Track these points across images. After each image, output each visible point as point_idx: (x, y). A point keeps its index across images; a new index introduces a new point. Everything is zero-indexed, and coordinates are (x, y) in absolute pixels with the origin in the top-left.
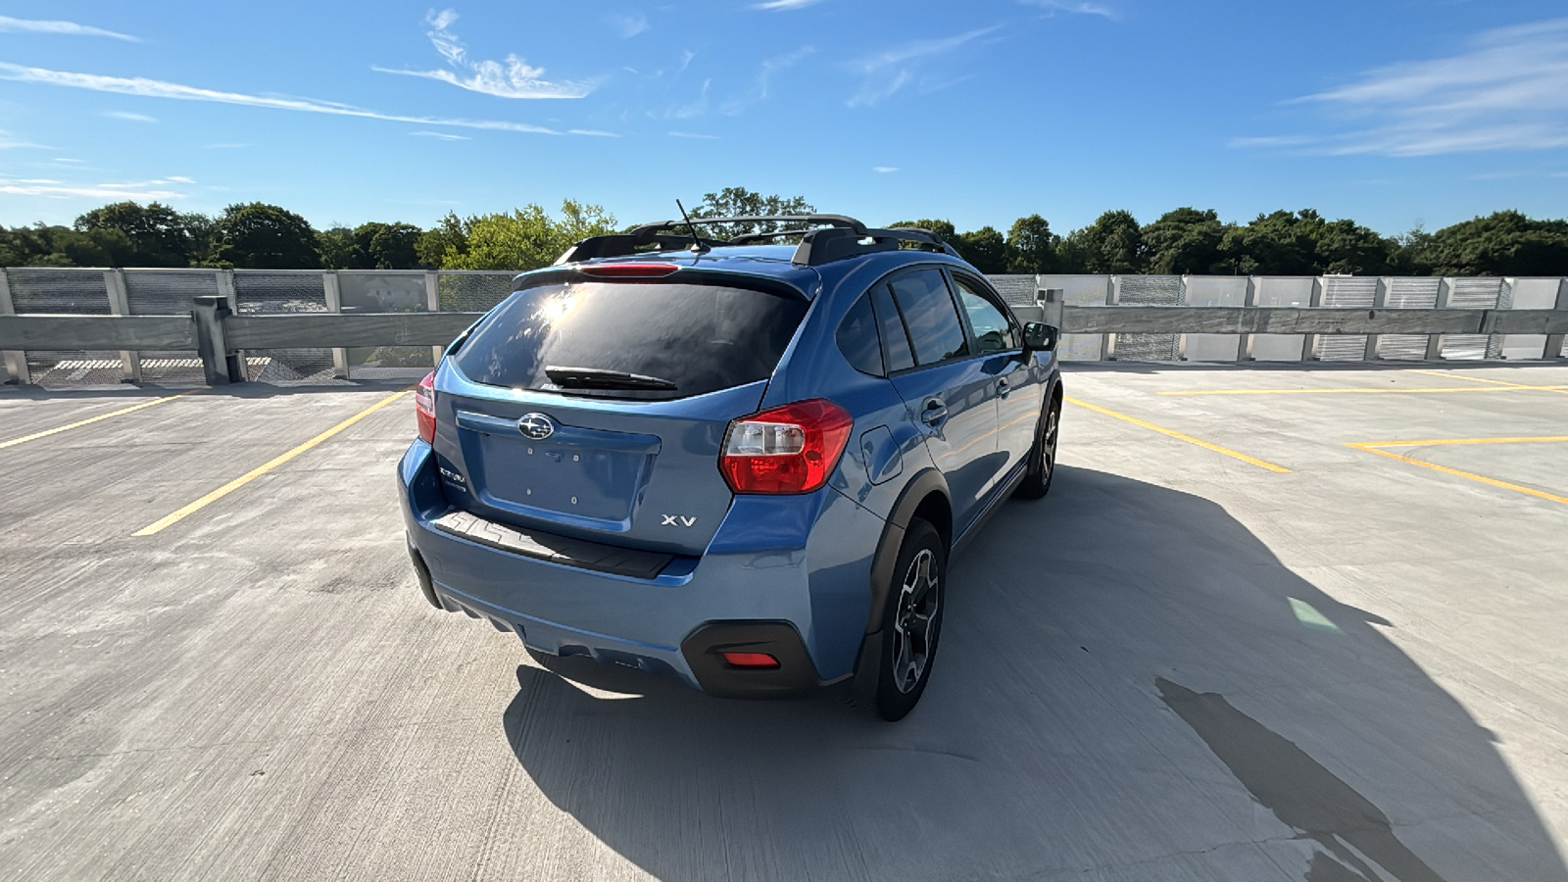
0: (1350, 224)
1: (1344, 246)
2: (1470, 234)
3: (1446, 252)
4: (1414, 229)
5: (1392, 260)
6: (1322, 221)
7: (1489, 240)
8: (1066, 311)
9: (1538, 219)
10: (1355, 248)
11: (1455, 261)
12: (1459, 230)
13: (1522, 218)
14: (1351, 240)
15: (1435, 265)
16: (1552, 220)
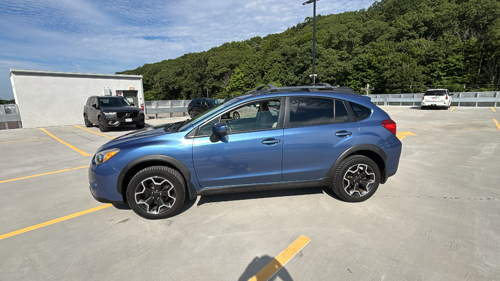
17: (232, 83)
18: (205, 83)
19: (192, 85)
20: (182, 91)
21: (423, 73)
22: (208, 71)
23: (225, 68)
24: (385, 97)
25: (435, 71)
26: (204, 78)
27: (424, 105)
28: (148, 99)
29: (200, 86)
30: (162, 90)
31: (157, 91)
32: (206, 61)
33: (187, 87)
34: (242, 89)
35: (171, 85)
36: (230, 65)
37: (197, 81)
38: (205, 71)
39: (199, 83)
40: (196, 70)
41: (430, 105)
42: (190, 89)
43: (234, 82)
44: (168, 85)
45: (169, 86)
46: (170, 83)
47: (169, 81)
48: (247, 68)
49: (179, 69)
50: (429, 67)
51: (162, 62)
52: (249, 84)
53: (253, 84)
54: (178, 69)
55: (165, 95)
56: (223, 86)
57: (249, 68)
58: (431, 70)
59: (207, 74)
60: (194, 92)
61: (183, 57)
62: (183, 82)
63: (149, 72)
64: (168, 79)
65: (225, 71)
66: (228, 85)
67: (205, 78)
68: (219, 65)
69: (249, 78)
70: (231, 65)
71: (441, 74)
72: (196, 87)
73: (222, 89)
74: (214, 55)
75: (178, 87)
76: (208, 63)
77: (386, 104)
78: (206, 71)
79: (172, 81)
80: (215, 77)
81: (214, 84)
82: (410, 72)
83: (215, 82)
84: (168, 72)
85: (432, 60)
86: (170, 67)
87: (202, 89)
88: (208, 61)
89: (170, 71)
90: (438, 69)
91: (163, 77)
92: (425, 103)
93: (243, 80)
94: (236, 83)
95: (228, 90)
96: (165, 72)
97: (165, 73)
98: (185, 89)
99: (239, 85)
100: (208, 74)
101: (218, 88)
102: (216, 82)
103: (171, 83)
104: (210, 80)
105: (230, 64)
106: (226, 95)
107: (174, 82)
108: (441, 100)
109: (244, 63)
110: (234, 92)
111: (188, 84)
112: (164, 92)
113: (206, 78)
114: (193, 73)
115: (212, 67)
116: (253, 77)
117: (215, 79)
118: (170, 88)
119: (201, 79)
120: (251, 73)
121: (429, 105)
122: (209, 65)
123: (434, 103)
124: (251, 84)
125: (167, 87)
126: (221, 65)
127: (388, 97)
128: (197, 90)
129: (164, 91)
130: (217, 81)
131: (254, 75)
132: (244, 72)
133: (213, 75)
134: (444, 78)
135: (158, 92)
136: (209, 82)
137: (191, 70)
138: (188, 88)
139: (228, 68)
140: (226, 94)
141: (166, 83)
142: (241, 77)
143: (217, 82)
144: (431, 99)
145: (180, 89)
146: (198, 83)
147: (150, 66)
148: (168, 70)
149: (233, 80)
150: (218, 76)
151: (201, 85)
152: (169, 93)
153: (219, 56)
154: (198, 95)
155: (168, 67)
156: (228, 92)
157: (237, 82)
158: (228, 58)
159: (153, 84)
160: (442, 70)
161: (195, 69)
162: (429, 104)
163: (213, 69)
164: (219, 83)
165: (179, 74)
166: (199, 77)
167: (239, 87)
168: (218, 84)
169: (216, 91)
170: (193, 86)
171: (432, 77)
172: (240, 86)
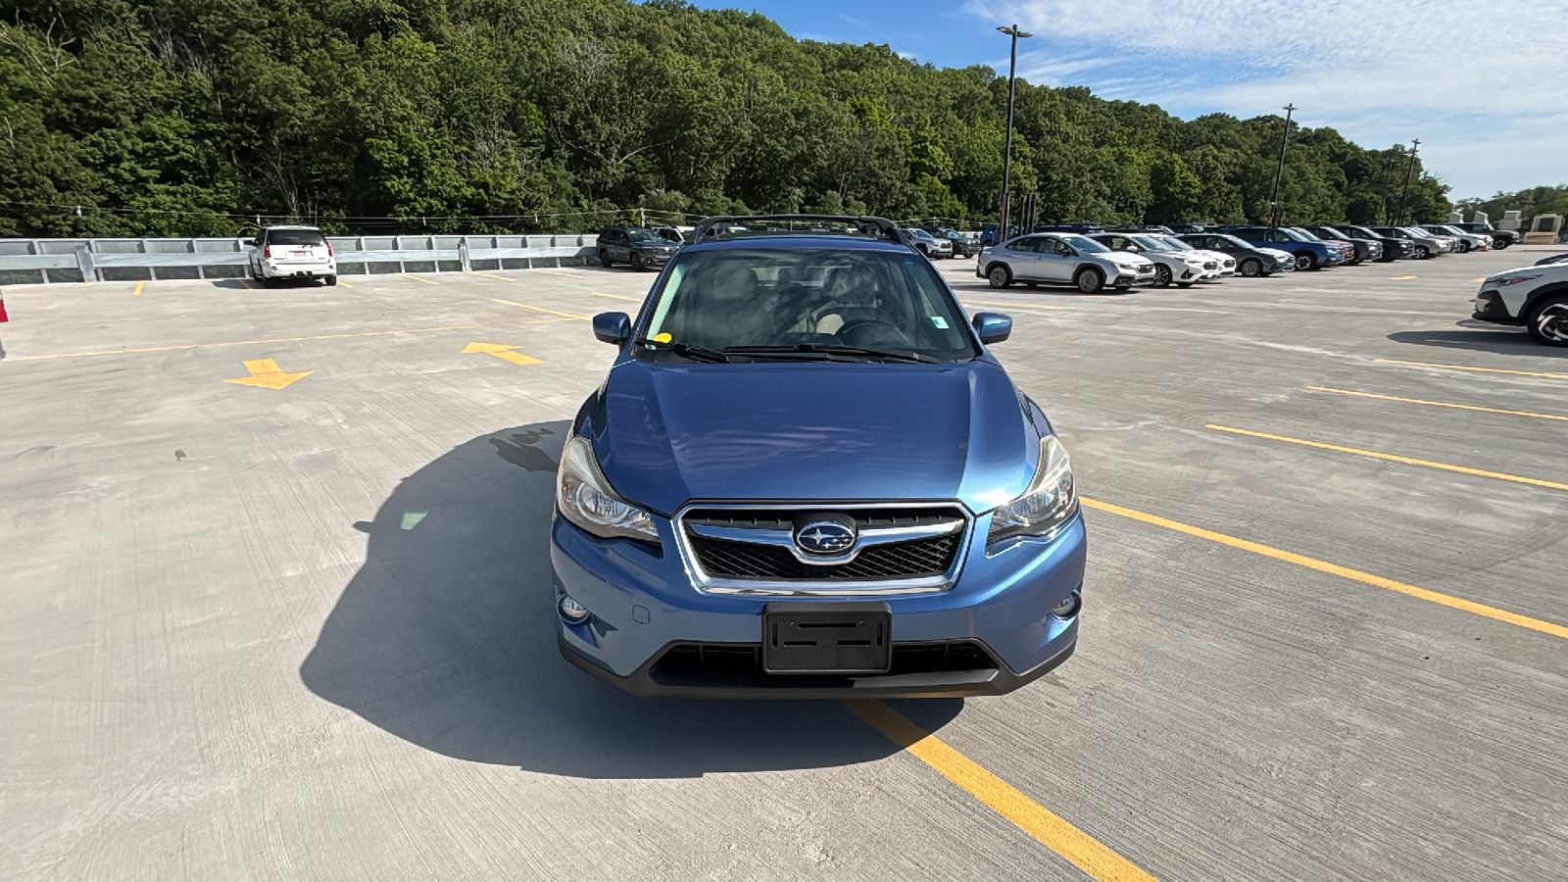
21: (85, 163)
24: (78, 248)
25: (118, 159)
27: (277, 273)
41: (295, 274)
50: (93, 144)
58: (106, 157)
71: (144, 173)
77: (93, 275)
82: (27, 152)
85: (96, 118)
90: (128, 157)
92: (277, 266)
108: (317, 258)
121: (292, 275)
123: (304, 269)
127: (90, 249)
134: (156, 186)
144: (292, 257)
160: (141, 157)
162: (293, 270)
171: (117, 178)
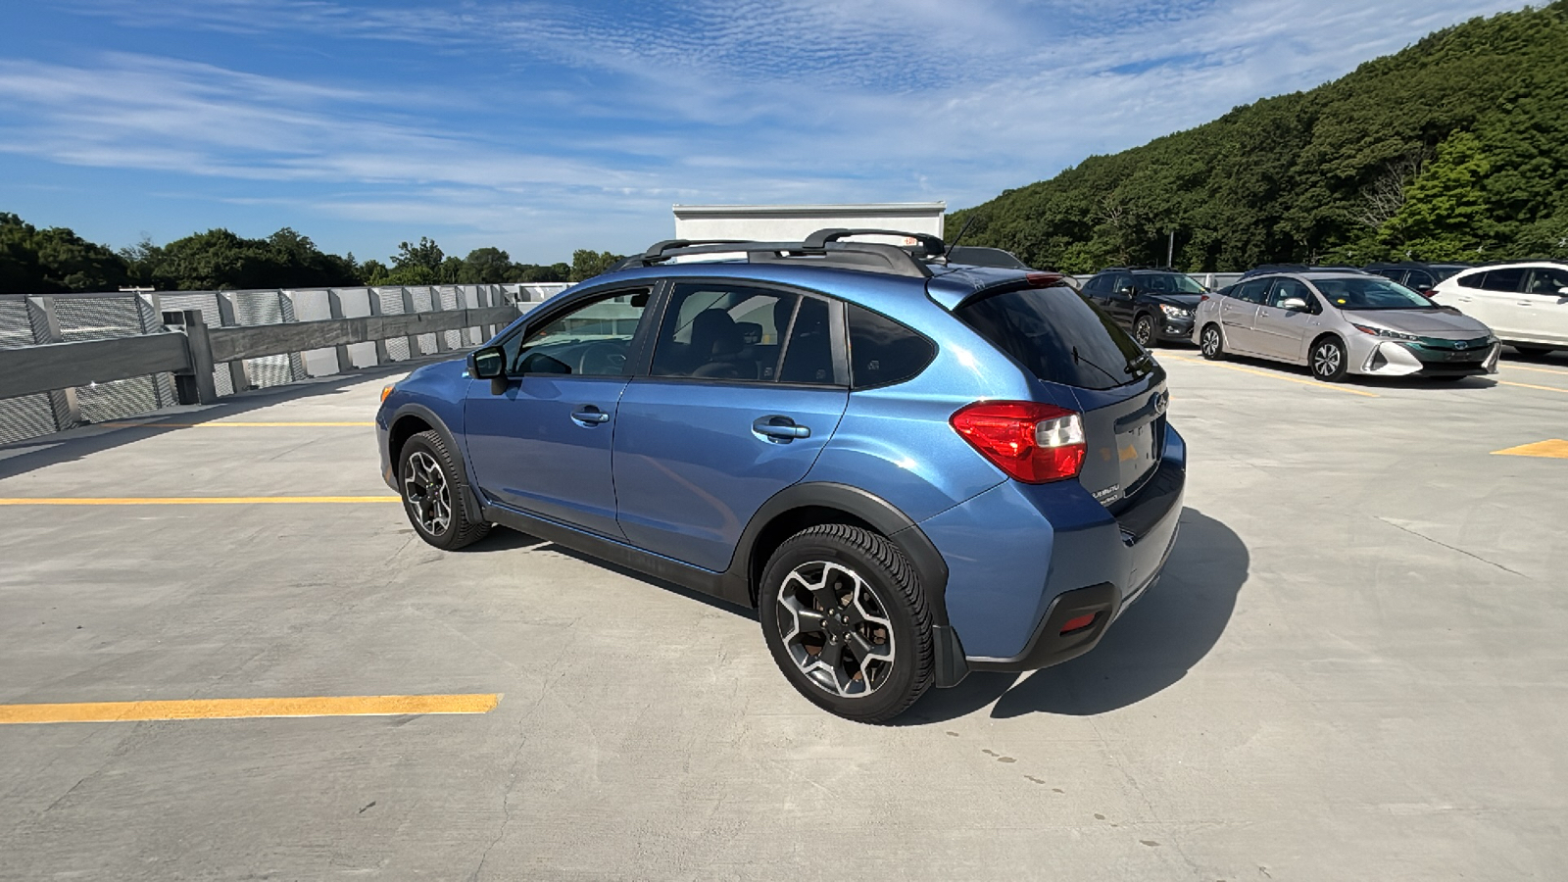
0: (70, 233)
1: (73, 257)
2: (198, 249)
3: (183, 265)
4: (143, 242)
5: (133, 272)
6: (31, 229)
7: (216, 254)
8: (211, 336)
9: (246, 238)
10: (86, 259)
11: (194, 275)
12: (186, 244)
13: (233, 237)
14: (80, 252)
15: (177, 278)
16: (256, 240)
17: (1415, 201)
18: (1288, 209)
19: (1230, 219)
20: (1191, 242)
22: (1308, 163)
23: (1396, 141)
26: (1284, 190)
28: (1075, 269)
29: (1263, 221)
30: (1121, 241)
31: (1106, 244)
32: (1309, 124)
33: (1211, 226)
34: (1465, 225)
35: (1153, 223)
36: (1422, 129)
37: (1252, 205)
38: (1293, 163)
39: (1261, 209)
40: (1256, 163)
42: (1218, 235)
43: (1427, 200)
44: (1143, 222)
45: (1146, 228)
46: (1151, 215)
47: (1150, 207)
48: (1522, 128)
49: (1196, 164)
51: (1150, 144)
52: (1518, 205)
53: (1543, 203)
54: (1191, 165)
55: (1130, 255)
56: (1368, 218)
57: (1537, 127)
59: (1300, 173)
60: (1233, 244)
61: (1225, 119)
62: (1199, 208)
63: (1096, 181)
64: (1146, 201)
65: (1390, 153)
66: (1391, 212)
67: (1289, 192)
68: (1366, 135)
69: (1523, 174)
70: (1431, 124)
72: (1241, 227)
73: (1361, 229)
74: (1350, 95)
75: (1178, 228)
76: (1317, 129)
78: (1299, 161)
79: (1160, 209)
80: (1338, 185)
81: (1324, 211)
83: (1331, 204)
84: (1151, 178)
86: (1165, 161)
87: (1270, 234)
88: (1317, 122)
89: (1164, 173)
91: (1132, 196)
93: (1483, 188)
94: (1434, 202)
95: (1384, 233)
96: (1143, 180)
97: (1142, 184)
98: (1199, 235)
99: (1452, 208)
100: (1309, 172)
101: (1340, 227)
102: (1338, 203)
103: (1156, 215)
104: (1308, 195)
105: (1423, 123)
106: (1376, 253)
107: (1168, 212)
109: (1509, 106)
110: (1417, 241)
111: (1214, 217)
112: (1127, 248)
113: (1292, 189)
114: (1242, 176)
115: (1330, 144)
116: (1550, 170)
117: (1333, 192)
118: (1147, 232)
119: (1271, 195)
120: (1542, 153)
122: (1319, 137)
124: (1526, 202)
125: (1139, 229)
126: (1377, 132)
128: (1245, 238)
129: (1129, 244)
130: (1341, 200)
131: (1556, 159)
132: (1498, 151)
133: (1329, 175)
135: (1108, 247)
136: (1306, 204)
137: (1234, 165)
138: (1215, 229)
139: (1407, 140)
140: (1376, 249)
141: (1138, 216)
142: (1474, 173)
143: (1343, 203)
145: (1184, 236)
146: (1257, 209)
147: (1100, 162)
148: (1156, 172)
149: (1422, 188)
150: (1351, 177)
151: (1267, 219)
152: (1145, 248)
153: (1373, 94)
154: (1246, 255)
155: (1158, 160)
156: (1384, 242)
157: (1444, 198)
158: (1422, 96)
159: (1098, 221)
161: (1254, 158)
163: (1333, 151)
164: (1353, 205)
165: (1191, 183)
166: (1261, 188)
167: (1449, 216)
168: (1342, 212)
169: (1331, 240)
170: (1231, 224)
172: (1460, 215)
